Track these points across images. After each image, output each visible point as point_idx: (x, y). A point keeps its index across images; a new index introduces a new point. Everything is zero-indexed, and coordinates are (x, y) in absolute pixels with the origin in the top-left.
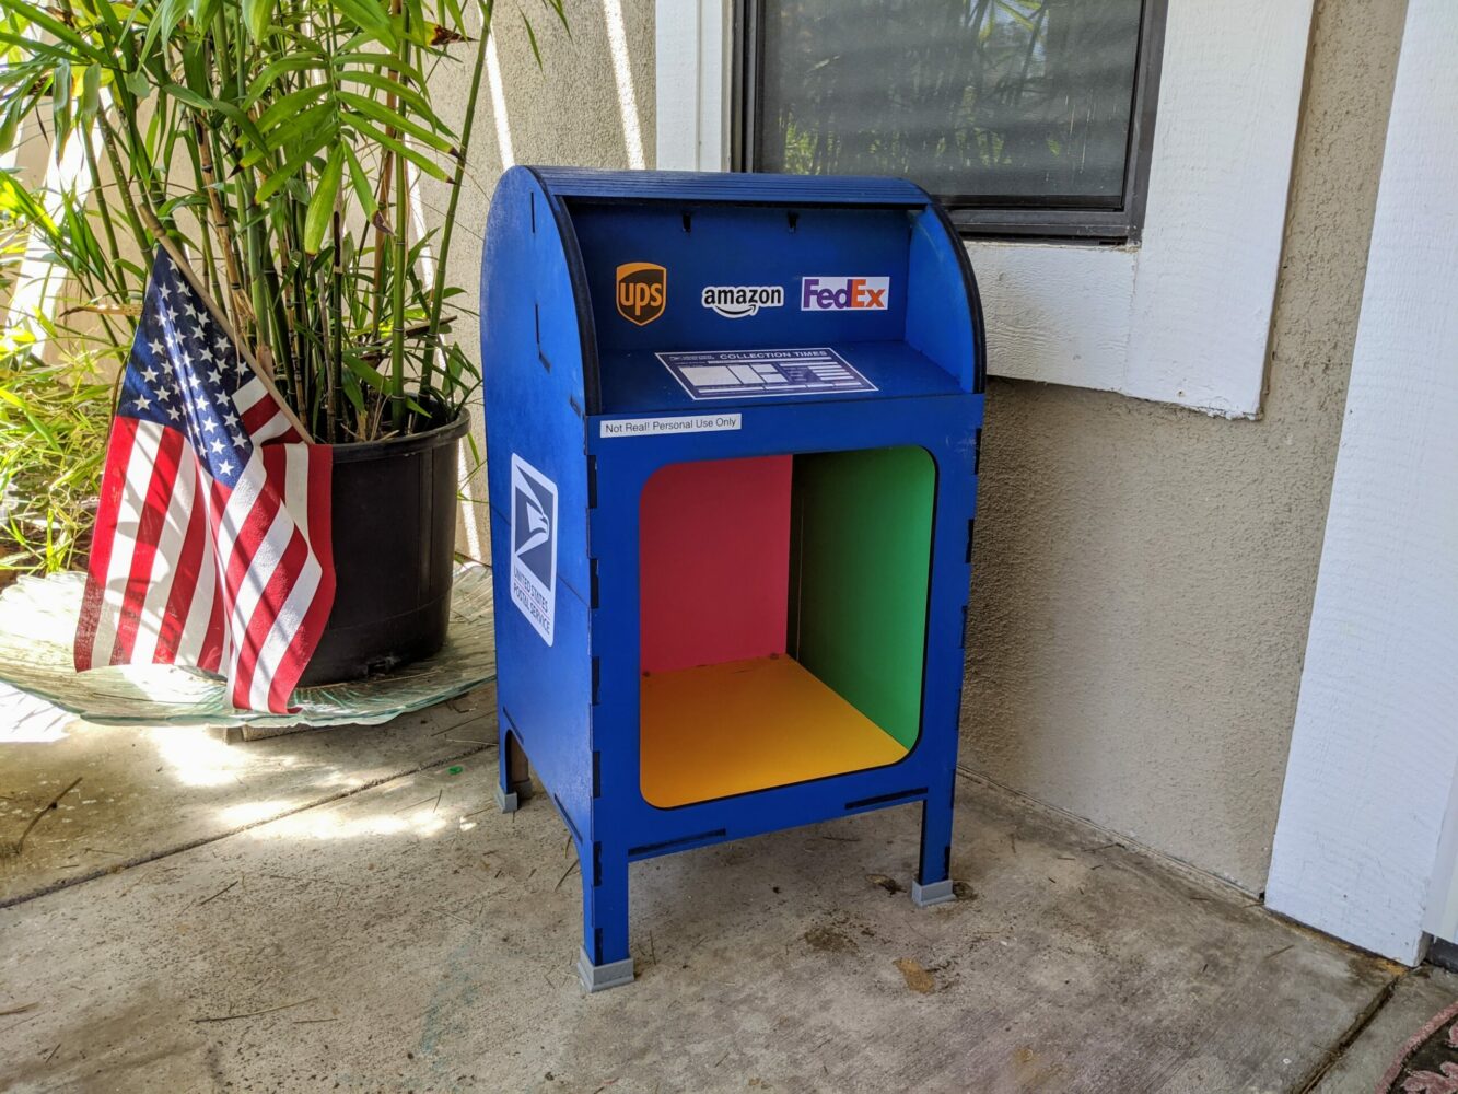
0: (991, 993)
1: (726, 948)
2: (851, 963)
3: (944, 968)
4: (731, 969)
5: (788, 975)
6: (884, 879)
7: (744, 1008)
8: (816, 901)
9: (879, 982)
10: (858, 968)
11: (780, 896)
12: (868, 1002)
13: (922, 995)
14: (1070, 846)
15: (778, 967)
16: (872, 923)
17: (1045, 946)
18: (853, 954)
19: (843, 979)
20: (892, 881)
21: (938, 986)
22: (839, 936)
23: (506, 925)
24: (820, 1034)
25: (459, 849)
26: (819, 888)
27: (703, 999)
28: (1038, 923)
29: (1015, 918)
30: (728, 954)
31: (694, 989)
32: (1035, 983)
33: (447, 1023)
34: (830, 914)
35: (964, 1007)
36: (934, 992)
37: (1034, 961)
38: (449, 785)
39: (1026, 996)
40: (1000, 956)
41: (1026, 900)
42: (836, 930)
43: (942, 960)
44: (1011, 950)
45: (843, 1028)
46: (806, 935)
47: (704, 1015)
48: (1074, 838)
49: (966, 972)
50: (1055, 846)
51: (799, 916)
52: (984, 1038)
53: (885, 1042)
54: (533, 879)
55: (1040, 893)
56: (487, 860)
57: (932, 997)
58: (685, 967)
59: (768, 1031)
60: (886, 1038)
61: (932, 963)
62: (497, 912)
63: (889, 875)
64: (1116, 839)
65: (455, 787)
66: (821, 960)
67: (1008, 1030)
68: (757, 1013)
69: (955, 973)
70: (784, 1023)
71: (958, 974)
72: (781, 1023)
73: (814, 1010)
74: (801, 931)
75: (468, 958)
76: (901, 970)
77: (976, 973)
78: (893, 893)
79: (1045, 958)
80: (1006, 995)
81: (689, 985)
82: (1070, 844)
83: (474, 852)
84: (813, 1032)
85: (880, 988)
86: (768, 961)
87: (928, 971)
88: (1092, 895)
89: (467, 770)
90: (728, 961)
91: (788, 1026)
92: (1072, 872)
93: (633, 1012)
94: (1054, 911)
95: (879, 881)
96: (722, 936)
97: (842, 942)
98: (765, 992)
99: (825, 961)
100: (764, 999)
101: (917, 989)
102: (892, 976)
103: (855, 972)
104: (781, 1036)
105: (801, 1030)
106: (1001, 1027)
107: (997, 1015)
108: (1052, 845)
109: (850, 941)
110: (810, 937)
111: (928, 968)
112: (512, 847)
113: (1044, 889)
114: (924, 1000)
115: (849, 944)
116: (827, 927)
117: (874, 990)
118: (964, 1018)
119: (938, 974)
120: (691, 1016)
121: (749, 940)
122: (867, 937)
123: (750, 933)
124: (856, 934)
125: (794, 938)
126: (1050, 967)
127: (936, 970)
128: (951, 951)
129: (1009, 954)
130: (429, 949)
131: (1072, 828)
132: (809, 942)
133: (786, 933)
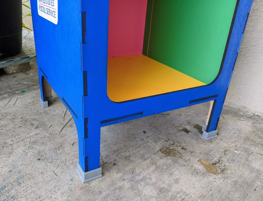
0: (241, 173)
1: (130, 156)
2: (181, 161)
3: (218, 163)
4: (134, 165)
5: (157, 167)
6: (183, 128)
7: (143, 183)
8: (160, 136)
9: (195, 169)
10: (185, 164)
11: (146, 134)
12: (194, 179)
13: (215, 176)
14: (241, 116)
15: (153, 164)
16: (184, 145)
17: (251, 152)
18: (181, 157)
19: (180, 168)
20: (186, 129)
21: (219, 171)
22: (173, 150)
24: (178, 196)
25: (22, 118)
26: (160, 131)
27: (124, 179)
28: (244, 144)
29: (235, 142)
30: (131, 158)
31: (120, 175)
32: (255, 168)
34: (167, 141)
35: (233, 180)
36: (218, 174)
37: (250, 158)
38: (20, 96)
39: (254, 175)
40: (237, 157)
41: (236, 135)
42: (171, 148)
43: (215, 159)
44: (240, 154)
45: (188, 192)
46: (160, 150)
47: (126, 187)
48: (242, 114)
49: (227, 164)
50: (237, 116)
51: (156, 142)
52: (247, 195)
53: (207, 199)
54: (51, 129)
55: (240, 132)
56: (33, 122)
57: (219, 176)
58: (114, 164)
59: (155, 195)
60: (207, 196)
61: (213, 161)
62: (35, 142)
63: (184, 126)
64: (256, 114)
65: (23, 97)
66: (169, 160)
67: (255, 190)
68: (149, 186)
69: (223, 165)
70: (161, 190)
71: (225, 165)
73: (173, 184)
74: (158, 148)
76: (202, 164)
77: (231, 164)
78: (187, 133)
79: (254, 157)
80: (247, 174)
81: (117, 173)
82: (241, 115)
83: (28, 119)
84: (175, 195)
85: (196, 172)
86: (148, 161)
87: (213, 164)
88: (257, 133)
89: (28, 92)
90: (132, 161)
91: (164, 192)
92: (247, 125)
93: (95, 187)
94: (247, 139)
95: (180, 129)
96: (127, 151)
97: (175, 153)
98: (150, 176)
99: (171, 161)
100: (150, 179)
101: (212, 172)
102: (200, 167)
103: (184, 165)
104: (162, 197)
105: (170, 194)
106: (252, 189)
107: (247, 183)
108: (235, 116)
109: (178, 152)
110: (162, 151)
111: (212, 163)
112: (42, 117)
113: (240, 131)
114: (216, 177)
115: (178, 154)
116: (168, 146)
117: (194, 173)
118: (235, 185)
119: (217, 165)
120: (120, 188)
121: (138, 152)
122: (184, 151)
123: (138, 149)
124: (179, 149)
125: (156, 151)
126: (257, 161)
127: (216, 164)
128: (218, 156)
129: (240, 156)
131: (239, 110)
132: (162, 153)
133: (152, 149)
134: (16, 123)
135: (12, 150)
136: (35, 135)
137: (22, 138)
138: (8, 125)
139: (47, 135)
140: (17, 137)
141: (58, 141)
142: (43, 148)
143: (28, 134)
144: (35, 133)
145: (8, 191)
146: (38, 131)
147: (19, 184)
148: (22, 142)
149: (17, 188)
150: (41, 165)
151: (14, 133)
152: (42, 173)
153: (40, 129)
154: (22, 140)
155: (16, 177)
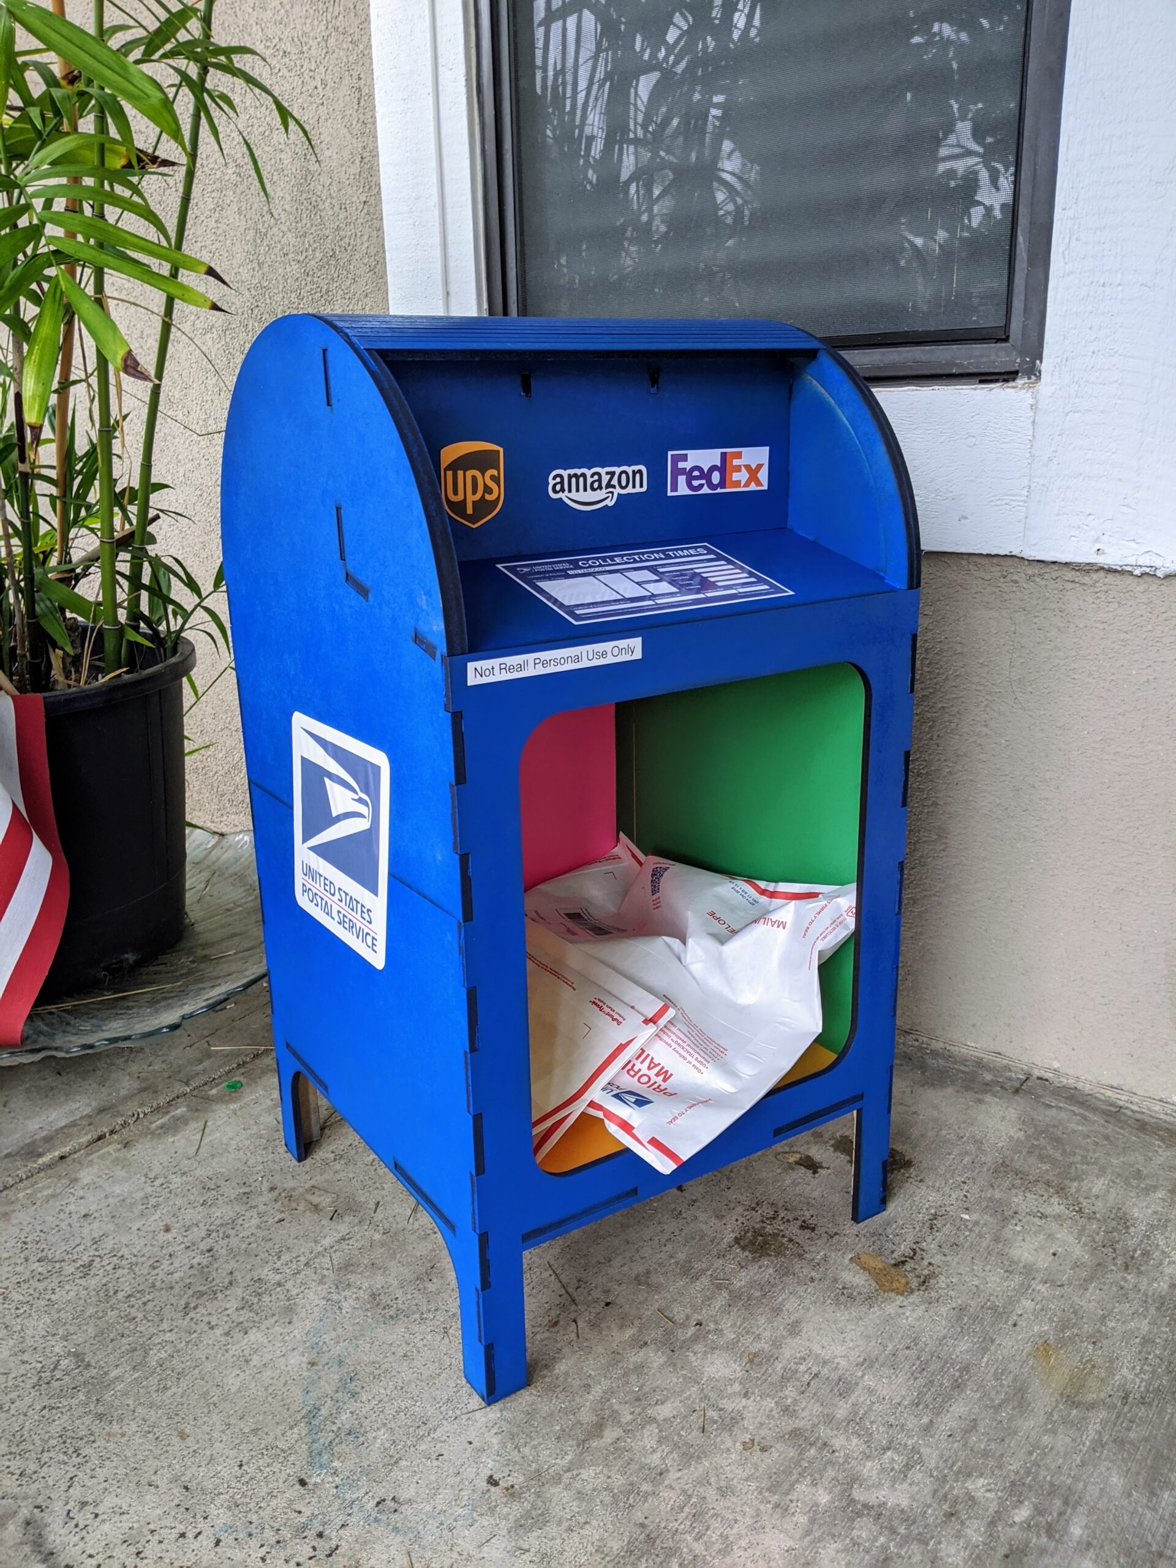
0: (976, 1282)
1: (648, 1272)
2: (802, 1269)
3: (912, 1258)
4: (665, 1298)
5: (735, 1297)
6: (798, 1156)
7: (699, 1347)
8: (732, 1195)
9: (844, 1288)
10: (813, 1274)
11: (685, 1194)
12: (842, 1315)
13: (901, 1298)
14: (987, 1087)
15: (719, 1287)
16: (807, 1214)
17: (1011, 1213)
18: (800, 1256)
19: (800, 1290)
20: (808, 1158)
21: (914, 1283)
22: (775, 1235)
23: (365, 1282)
24: (802, 1368)
25: (272, 1189)
26: (728, 1179)
27: (646, 1343)
28: (992, 1186)
29: (964, 1183)
30: (654, 1279)
31: (629, 1333)
32: (1020, 1261)
33: (335, 1428)
34: (753, 1209)
35: (954, 1305)
36: (912, 1291)
37: (1007, 1233)
38: (232, 1106)
39: (1018, 1279)
40: (967, 1233)
41: (967, 1159)
42: (769, 1229)
43: (904, 1249)
44: (976, 1223)
45: (826, 1354)
46: (737, 1240)
47: (655, 1365)
48: (988, 1077)
49: (937, 1259)
50: (972, 1089)
51: (720, 1217)
52: (993, 1341)
53: (882, 1365)
54: (379, 1216)
55: (979, 1148)
56: (316, 1199)
57: (914, 1298)
58: (608, 1304)
59: (739, 1374)
60: (881, 1359)
61: (895, 1255)
62: (348, 1266)
63: (801, 1149)
64: (1037, 1073)
65: (241, 1108)
66: (765, 1270)
67: (1015, 1325)
68: (717, 1352)
69: (925, 1262)
70: (754, 1360)
71: (930, 1264)
72: (751, 1361)
73: (783, 1337)
74: (730, 1237)
75: (333, 1334)
76: (864, 1269)
77: (949, 1258)
78: (815, 1172)
79: (1018, 1228)
80: (995, 1283)
81: (621, 1327)
82: (987, 1085)
83: (294, 1189)
84: (793, 1366)
85: (846, 1296)
86: (705, 1281)
87: (895, 1265)
88: (1036, 1143)
89: (249, 1085)
90: (658, 1288)
91: (761, 1364)
92: (1004, 1118)
93: (566, 1374)
94: (1003, 1168)
95: (792, 1160)
96: (637, 1257)
97: (783, 1244)
98: (716, 1323)
99: (771, 1271)
100: (718, 1332)
101: (893, 1290)
102: (858, 1279)
103: (812, 1280)
104: (758, 1379)
105: (779, 1366)
106: (1006, 1322)
107: (994, 1308)
108: (968, 1088)
109: (791, 1240)
110: (742, 1243)
111: (893, 1262)
112: (338, 1177)
113: (981, 1143)
114: (905, 1304)
115: (790, 1246)
116: (758, 1226)
117: (843, 1299)
118: (959, 1318)
119: (908, 1267)
120: (640, 1368)
121: (672, 1257)
122: (807, 1234)
123: (669, 1247)
124: (793, 1230)
125: (724, 1245)
126: (1028, 1239)
127: (903, 1263)
128: (910, 1237)
129: (977, 1229)
130: (278, 1329)
131: (979, 1064)
132: (743, 1248)
133: (712, 1241)
134: (262, 1208)
135: (289, 1300)
136: (338, 1242)
137: (303, 1259)
138: (240, 1221)
139: (377, 1236)
140: (285, 1257)
141: (418, 1254)
142: (379, 1281)
143: (316, 1242)
144: (338, 1236)
145: (332, 1418)
146: (343, 1229)
147: (354, 1395)
148: (309, 1271)
149: (353, 1405)
150: (396, 1333)
151: (270, 1244)
152: (405, 1356)
153: (347, 1219)
154: (307, 1264)
155: (336, 1377)
